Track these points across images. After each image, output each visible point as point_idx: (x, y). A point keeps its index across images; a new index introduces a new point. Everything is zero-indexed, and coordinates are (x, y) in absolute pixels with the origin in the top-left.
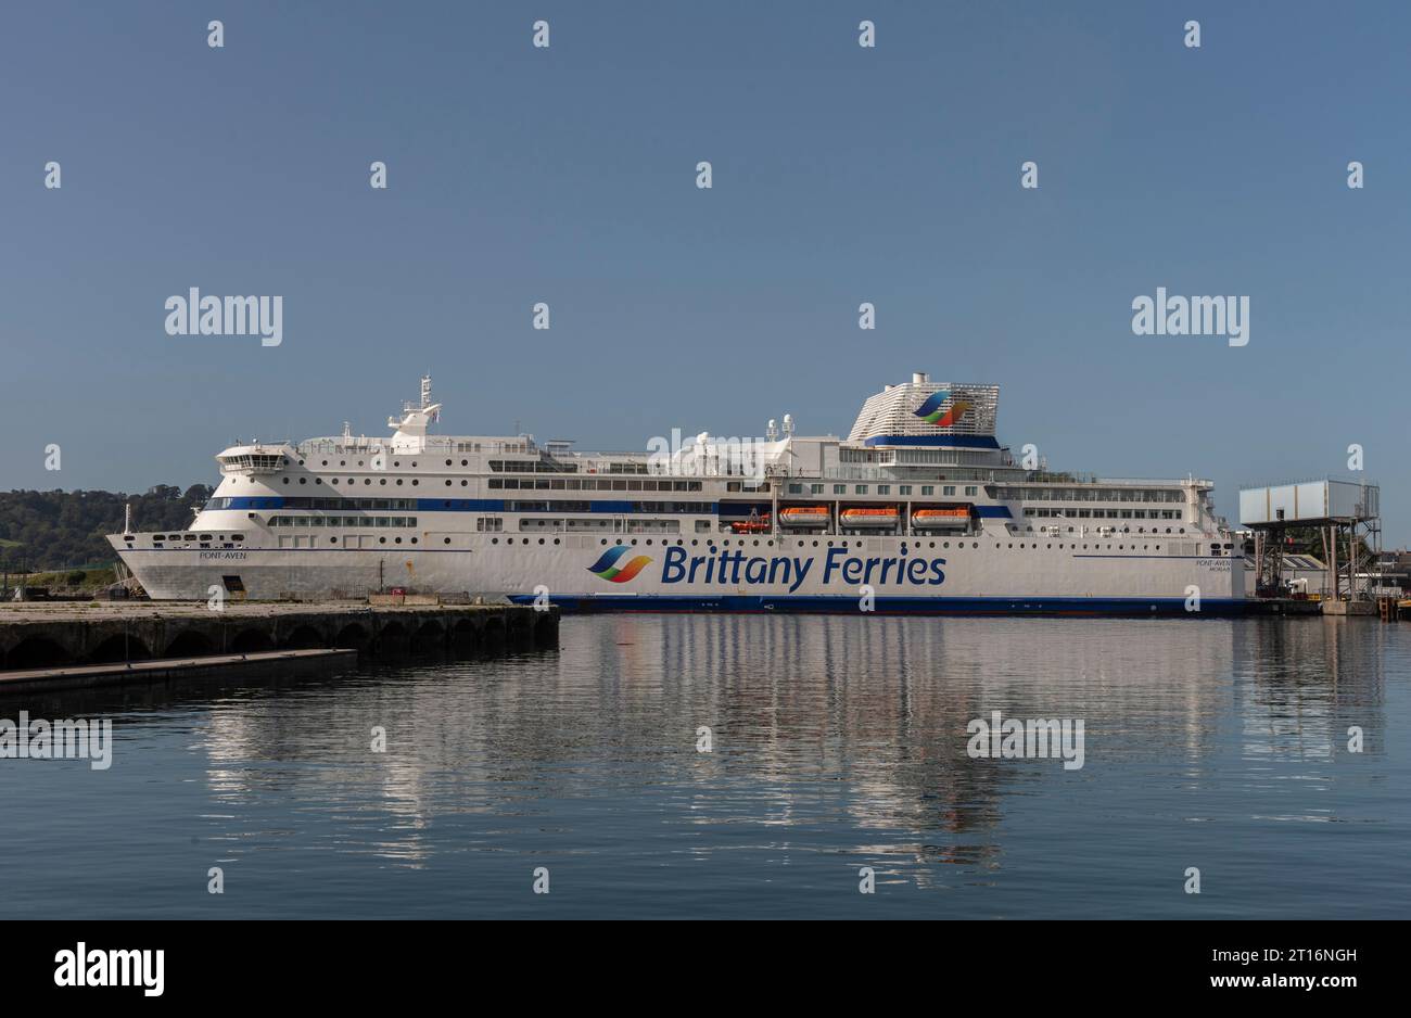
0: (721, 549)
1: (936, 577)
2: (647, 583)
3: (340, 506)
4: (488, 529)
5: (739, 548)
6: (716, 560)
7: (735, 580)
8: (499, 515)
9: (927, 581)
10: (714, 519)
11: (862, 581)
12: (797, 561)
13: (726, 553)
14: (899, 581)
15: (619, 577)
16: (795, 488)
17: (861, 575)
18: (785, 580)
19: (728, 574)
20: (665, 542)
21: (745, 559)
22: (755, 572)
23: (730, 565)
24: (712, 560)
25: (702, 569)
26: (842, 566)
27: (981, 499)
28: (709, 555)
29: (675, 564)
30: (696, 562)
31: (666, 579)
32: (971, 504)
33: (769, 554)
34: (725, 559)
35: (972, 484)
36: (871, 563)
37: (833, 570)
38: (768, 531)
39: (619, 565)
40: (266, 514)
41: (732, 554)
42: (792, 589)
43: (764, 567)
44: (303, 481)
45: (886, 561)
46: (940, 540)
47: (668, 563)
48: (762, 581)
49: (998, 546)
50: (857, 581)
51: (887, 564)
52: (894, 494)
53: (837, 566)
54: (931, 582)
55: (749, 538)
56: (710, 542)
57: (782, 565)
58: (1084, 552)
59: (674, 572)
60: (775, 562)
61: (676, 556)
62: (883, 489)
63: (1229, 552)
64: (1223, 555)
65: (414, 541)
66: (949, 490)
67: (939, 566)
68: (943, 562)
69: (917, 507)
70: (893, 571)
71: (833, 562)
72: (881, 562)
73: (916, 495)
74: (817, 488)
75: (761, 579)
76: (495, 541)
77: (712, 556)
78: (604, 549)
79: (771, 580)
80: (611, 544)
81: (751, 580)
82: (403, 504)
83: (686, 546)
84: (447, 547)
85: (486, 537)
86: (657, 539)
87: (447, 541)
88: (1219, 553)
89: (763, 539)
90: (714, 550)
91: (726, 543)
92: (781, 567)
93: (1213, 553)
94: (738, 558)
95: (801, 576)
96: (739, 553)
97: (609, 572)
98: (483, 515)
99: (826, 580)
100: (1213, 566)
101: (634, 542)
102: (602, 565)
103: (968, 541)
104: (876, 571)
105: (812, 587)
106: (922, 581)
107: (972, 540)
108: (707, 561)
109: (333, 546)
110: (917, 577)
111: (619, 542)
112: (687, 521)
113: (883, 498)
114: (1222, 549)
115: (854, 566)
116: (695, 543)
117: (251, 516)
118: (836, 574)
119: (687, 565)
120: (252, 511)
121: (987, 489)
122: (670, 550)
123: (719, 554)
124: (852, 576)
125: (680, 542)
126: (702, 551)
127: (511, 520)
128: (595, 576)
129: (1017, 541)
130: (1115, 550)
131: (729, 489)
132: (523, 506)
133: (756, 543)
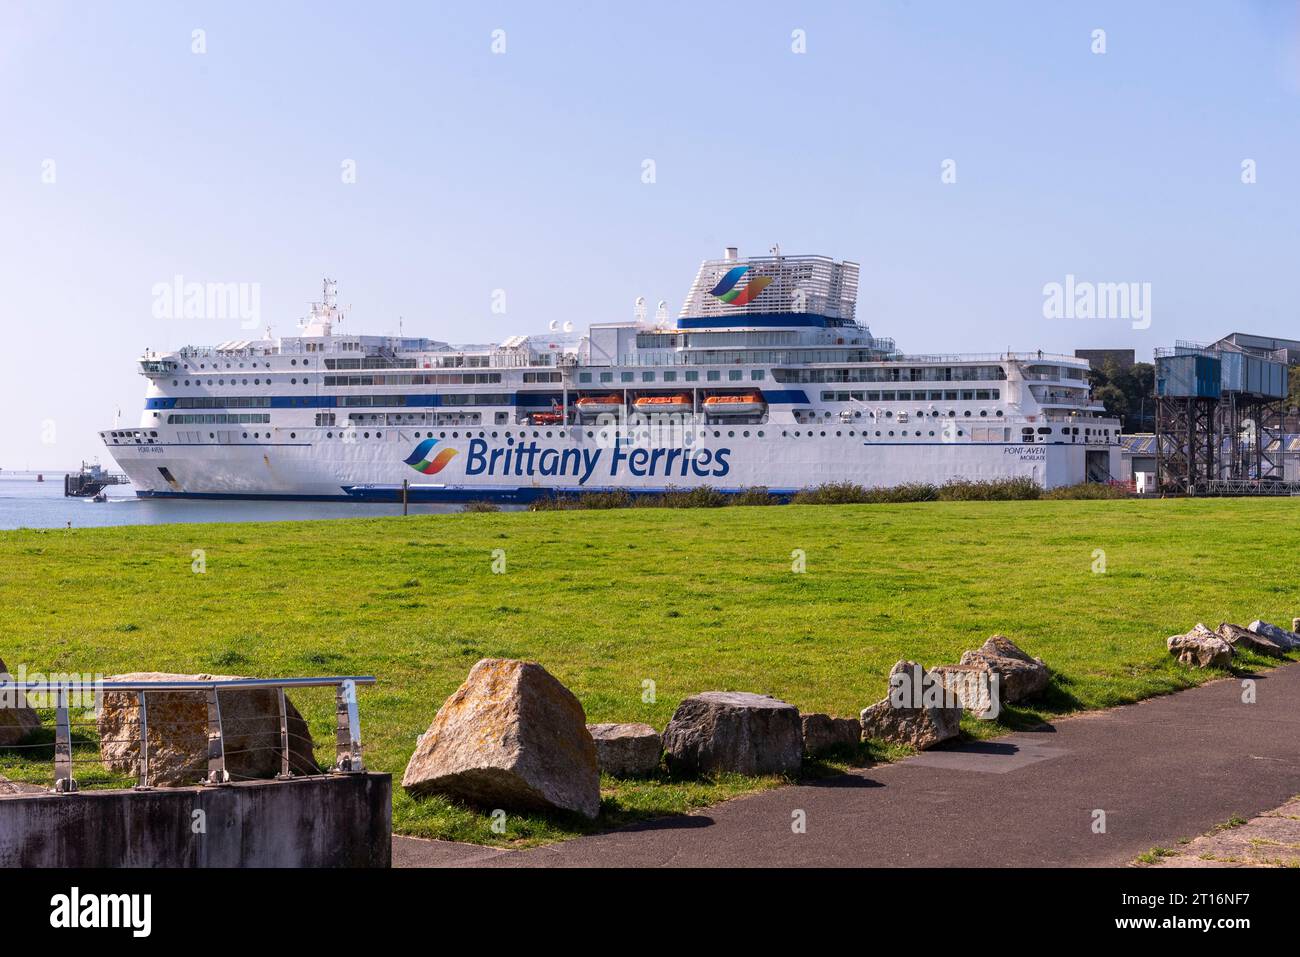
0: (517, 440)
1: (720, 468)
2: (453, 476)
3: (213, 405)
4: (325, 424)
5: (534, 440)
6: (513, 451)
7: (530, 472)
8: (333, 410)
9: (711, 472)
10: (512, 410)
11: (648, 472)
12: (586, 452)
13: (521, 444)
14: (684, 473)
15: (430, 469)
16: (586, 378)
17: (647, 466)
18: (575, 472)
19: (524, 467)
20: (469, 435)
21: (539, 451)
22: (548, 464)
23: (525, 457)
24: (509, 452)
25: (501, 461)
26: (628, 457)
27: (769, 384)
28: (507, 447)
29: (479, 456)
30: (496, 454)
31: (470, 471)
32: (758, 388)
33: (561, 444)
34: (521, 450)
35: (759, 366)
36: (657, 453)
37: (620, 462)
38: (560, 422)
39: (430, 458)
40: (165, 413)
41: (527, 446)
42: (582, 481)
43: (556, 459)
44: (187, 383)
45: (671, 451)
46: (725, 429)
47: (472, 455)
48: (554, 473)
49: (785, 434)
50: (643, 473)
51: (673, 454)
52: (681, 382)
53: (624, 457)
54: (716, 473)
55: (543, 430)
56: (508, 434)
57: (572, 457)
58: (875, 439)
59: (476, 464)
60: (566, 453)
61: (478, 449)
62: (670, 376)
63: (1044, 436)
64: (1036, 440)
65: (268, 435)
66: (736, 375)
67: (724, 457)
68: (727, 452)
69: (704, 394)
70: (678, 462)
71: (621, 453)
72: (667, 453)
73: (703, 382)
74: (607, 377)
75: (553, 471)
76: (330, 435)
77: (510, 447)
78: (417, 442)
79: (563, 472)
80: (424, 437)
81: (544, 472)
82: (260, 402)
83: (487, 439)
84: (294, 441)
85: (322, 432)
86: (462, 431)
87: (293, 435)
88: (1031, 438)
89: (556, 429)
90: (511, 442)
91: (523, 435)
92: (572, 458)
93: (1025, 438)
94: (533, 450)
95: (590, 468)
96: (533, 444)
97: (421, 464)
98: (320, 411)
99: (614, 472)
100: (1024, 454)
101: (443, 435)
102: (416, 458)
103: (754, 429)
104: (662, 461)
105: (601, 478)
106: (706, 473)
107: (758, 428)
108: (505, 453)
109: (212, 441)
110: (701, 468)
111: (430, 435)
112: (488, 413)
113: (670, 385)
114: (1036, 436)
115: (639, 457)
116: (495, 435)
117: (155, 415)
118: (623, 465)
119: (487, 456)
120: (157, 411)
121: (775, 372)
122: (474, 442)
123: (516, 446)
124: (638, 467)
125: (482, 435)
126: (501, 443)
127: (342, 414)
128: (410, 468)
129: (804, 428)
130: (911, 438)
131: (525, 381)
132: (351, 401)
133: (549, 434)
